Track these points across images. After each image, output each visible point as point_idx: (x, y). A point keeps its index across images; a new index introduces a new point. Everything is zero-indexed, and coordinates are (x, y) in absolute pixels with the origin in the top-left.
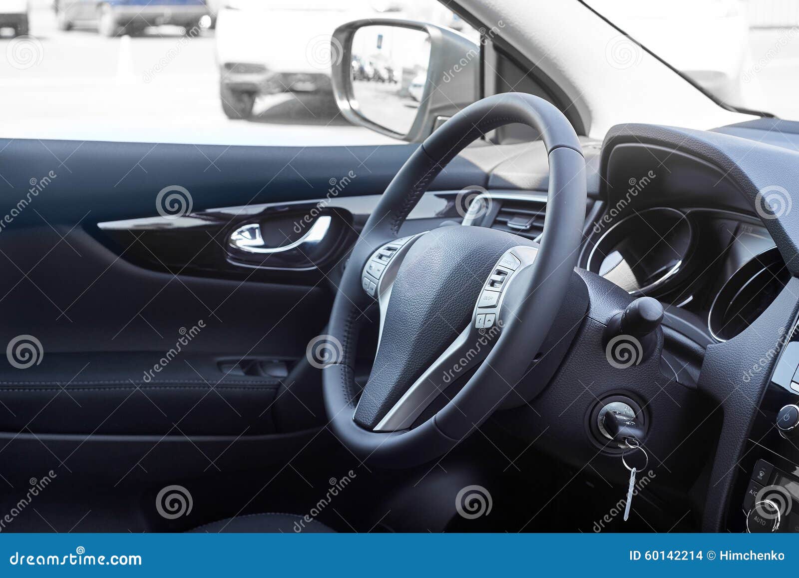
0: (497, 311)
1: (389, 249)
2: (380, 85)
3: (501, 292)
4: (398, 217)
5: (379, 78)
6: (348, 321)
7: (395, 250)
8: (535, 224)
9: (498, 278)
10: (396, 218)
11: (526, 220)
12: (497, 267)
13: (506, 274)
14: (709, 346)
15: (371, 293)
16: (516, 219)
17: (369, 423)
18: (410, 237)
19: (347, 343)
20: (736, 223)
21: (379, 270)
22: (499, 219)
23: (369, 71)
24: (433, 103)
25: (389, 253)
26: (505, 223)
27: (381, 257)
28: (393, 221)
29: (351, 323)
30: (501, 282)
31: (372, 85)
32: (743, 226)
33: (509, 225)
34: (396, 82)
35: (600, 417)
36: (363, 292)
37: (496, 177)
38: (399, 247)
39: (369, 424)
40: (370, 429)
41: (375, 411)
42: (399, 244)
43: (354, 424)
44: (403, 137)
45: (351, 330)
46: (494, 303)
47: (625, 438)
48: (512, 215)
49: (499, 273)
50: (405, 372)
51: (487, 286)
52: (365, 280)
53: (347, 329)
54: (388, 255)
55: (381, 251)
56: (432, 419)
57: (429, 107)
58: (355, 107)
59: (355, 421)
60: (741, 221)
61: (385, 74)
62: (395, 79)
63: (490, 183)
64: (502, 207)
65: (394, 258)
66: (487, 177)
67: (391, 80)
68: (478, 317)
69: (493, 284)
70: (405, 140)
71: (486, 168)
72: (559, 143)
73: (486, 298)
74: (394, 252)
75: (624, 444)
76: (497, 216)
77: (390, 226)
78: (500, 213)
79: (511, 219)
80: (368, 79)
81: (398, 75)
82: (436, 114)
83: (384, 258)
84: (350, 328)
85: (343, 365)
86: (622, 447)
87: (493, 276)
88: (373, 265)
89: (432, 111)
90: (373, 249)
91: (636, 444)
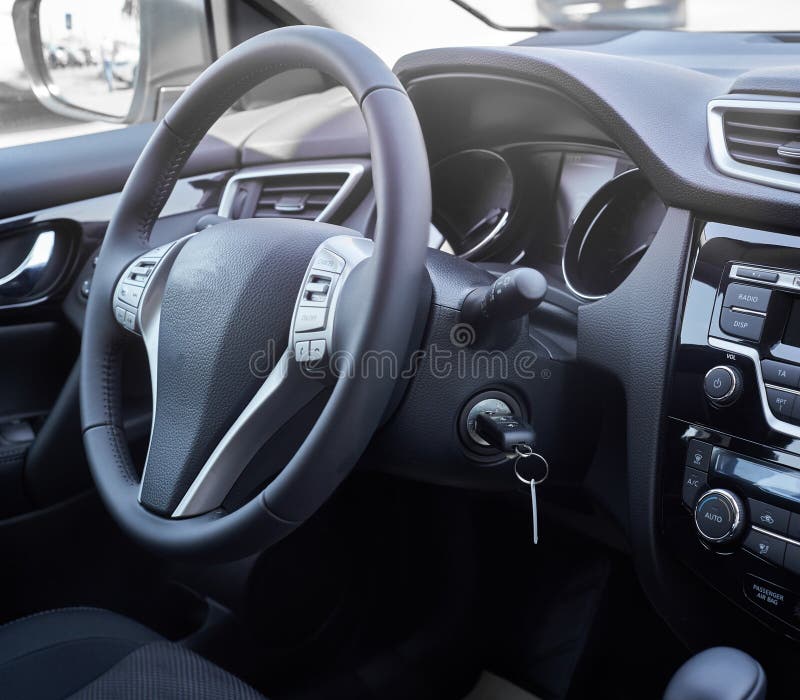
0: (328, 333)
1: (143, 265)
2: (77, 71)
3: (328, 307)
4: (146, 220)
5: (73, 62)
6: (104, 366)
7: (152, 264)
8: (310, 202)
9: (319, 287)
10: (143, 222)
11: (298, 199)
12: (311, 271)
13: (328, 280)
14: (580, 308)
15: (130, 326)
16: (284, 199)
17: (164, 507)
18: (170, 245)
19: (109, 395)
20: (559, 155)
21: (135, 295)
22: (263, 202)
23: (61, 56)
24: (152, 74)
25: (145, 270)
26: (272, 207)
27: (134, 277)
28: (140, 227)
29: (109, 368)
30: (325, 293)
31: (69, 72)
32: (569, 157)
33: (277, 208)
34: (95, 64)
35: (470, 423)
36: (119, 327)
37: (251, 151)
38: (157, 260)
39: (164, 509)
40: (166, 515)
41: (169, 492)
42: (157, 256)
43: (141, 509)
44: (122, 120)
45: (110, 378)
46: (321, 325)
47: (514, 447)
48: (279, 195)
49: (316, 279)
50: (202, 431)
51: (301, 300)
52: (119, 311)
53: (106, 377)
54: (145, 272)
55: (133, 268)
56: (260, 497)
57: (149, 78)
58: (56, 93)
59: (142, 504)
60: (565, 151)
61: (81, 57)
62: (94, 60)
63: (244, 159)
64: (264, 187)
65: (152, 277)
66: (238, 153)
67: (89, 62)
68: (298, 346)
69: (309, 296)
70: (124, 123)
71: (236, 142)
72: (374, 84)
73: (305, 318)
74: (152, 268)
75: (514, 452)
76: (260, 199)
77: (139, 234)
78: (263, 195)
79: (278, 201)
80: (63, 66)
81: (95, 55)
82: (159, 85)
83: (138, 278)
84: (109, 375)
85: (109, 427)
86: (512, 457)
87: (308, 286)
88: (126, 288)
89: (153, 82)
90: (121, 268)
91: (528, 451)
